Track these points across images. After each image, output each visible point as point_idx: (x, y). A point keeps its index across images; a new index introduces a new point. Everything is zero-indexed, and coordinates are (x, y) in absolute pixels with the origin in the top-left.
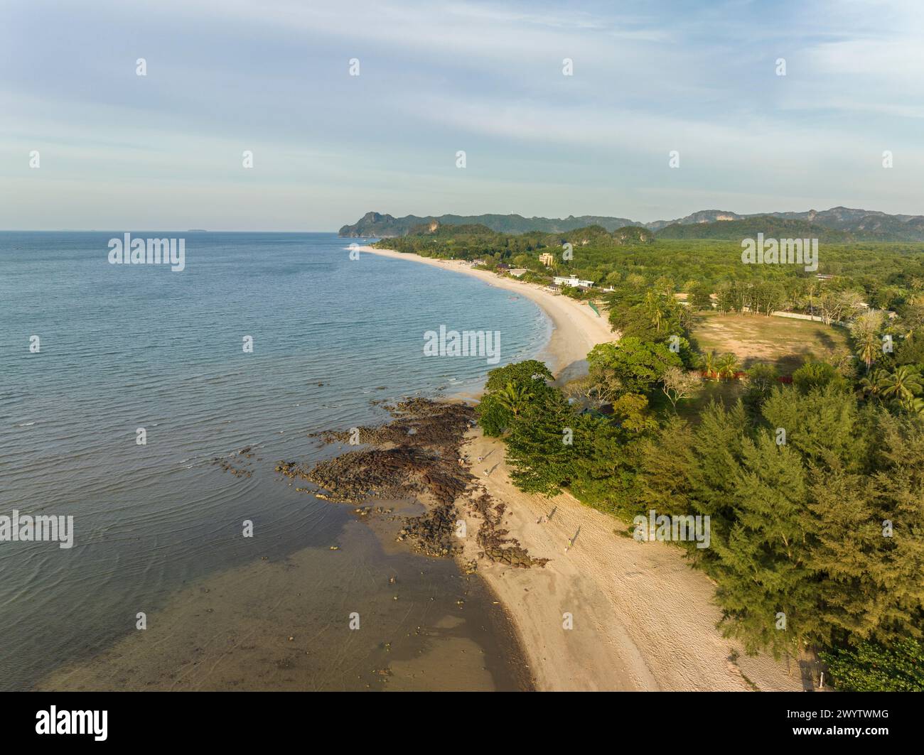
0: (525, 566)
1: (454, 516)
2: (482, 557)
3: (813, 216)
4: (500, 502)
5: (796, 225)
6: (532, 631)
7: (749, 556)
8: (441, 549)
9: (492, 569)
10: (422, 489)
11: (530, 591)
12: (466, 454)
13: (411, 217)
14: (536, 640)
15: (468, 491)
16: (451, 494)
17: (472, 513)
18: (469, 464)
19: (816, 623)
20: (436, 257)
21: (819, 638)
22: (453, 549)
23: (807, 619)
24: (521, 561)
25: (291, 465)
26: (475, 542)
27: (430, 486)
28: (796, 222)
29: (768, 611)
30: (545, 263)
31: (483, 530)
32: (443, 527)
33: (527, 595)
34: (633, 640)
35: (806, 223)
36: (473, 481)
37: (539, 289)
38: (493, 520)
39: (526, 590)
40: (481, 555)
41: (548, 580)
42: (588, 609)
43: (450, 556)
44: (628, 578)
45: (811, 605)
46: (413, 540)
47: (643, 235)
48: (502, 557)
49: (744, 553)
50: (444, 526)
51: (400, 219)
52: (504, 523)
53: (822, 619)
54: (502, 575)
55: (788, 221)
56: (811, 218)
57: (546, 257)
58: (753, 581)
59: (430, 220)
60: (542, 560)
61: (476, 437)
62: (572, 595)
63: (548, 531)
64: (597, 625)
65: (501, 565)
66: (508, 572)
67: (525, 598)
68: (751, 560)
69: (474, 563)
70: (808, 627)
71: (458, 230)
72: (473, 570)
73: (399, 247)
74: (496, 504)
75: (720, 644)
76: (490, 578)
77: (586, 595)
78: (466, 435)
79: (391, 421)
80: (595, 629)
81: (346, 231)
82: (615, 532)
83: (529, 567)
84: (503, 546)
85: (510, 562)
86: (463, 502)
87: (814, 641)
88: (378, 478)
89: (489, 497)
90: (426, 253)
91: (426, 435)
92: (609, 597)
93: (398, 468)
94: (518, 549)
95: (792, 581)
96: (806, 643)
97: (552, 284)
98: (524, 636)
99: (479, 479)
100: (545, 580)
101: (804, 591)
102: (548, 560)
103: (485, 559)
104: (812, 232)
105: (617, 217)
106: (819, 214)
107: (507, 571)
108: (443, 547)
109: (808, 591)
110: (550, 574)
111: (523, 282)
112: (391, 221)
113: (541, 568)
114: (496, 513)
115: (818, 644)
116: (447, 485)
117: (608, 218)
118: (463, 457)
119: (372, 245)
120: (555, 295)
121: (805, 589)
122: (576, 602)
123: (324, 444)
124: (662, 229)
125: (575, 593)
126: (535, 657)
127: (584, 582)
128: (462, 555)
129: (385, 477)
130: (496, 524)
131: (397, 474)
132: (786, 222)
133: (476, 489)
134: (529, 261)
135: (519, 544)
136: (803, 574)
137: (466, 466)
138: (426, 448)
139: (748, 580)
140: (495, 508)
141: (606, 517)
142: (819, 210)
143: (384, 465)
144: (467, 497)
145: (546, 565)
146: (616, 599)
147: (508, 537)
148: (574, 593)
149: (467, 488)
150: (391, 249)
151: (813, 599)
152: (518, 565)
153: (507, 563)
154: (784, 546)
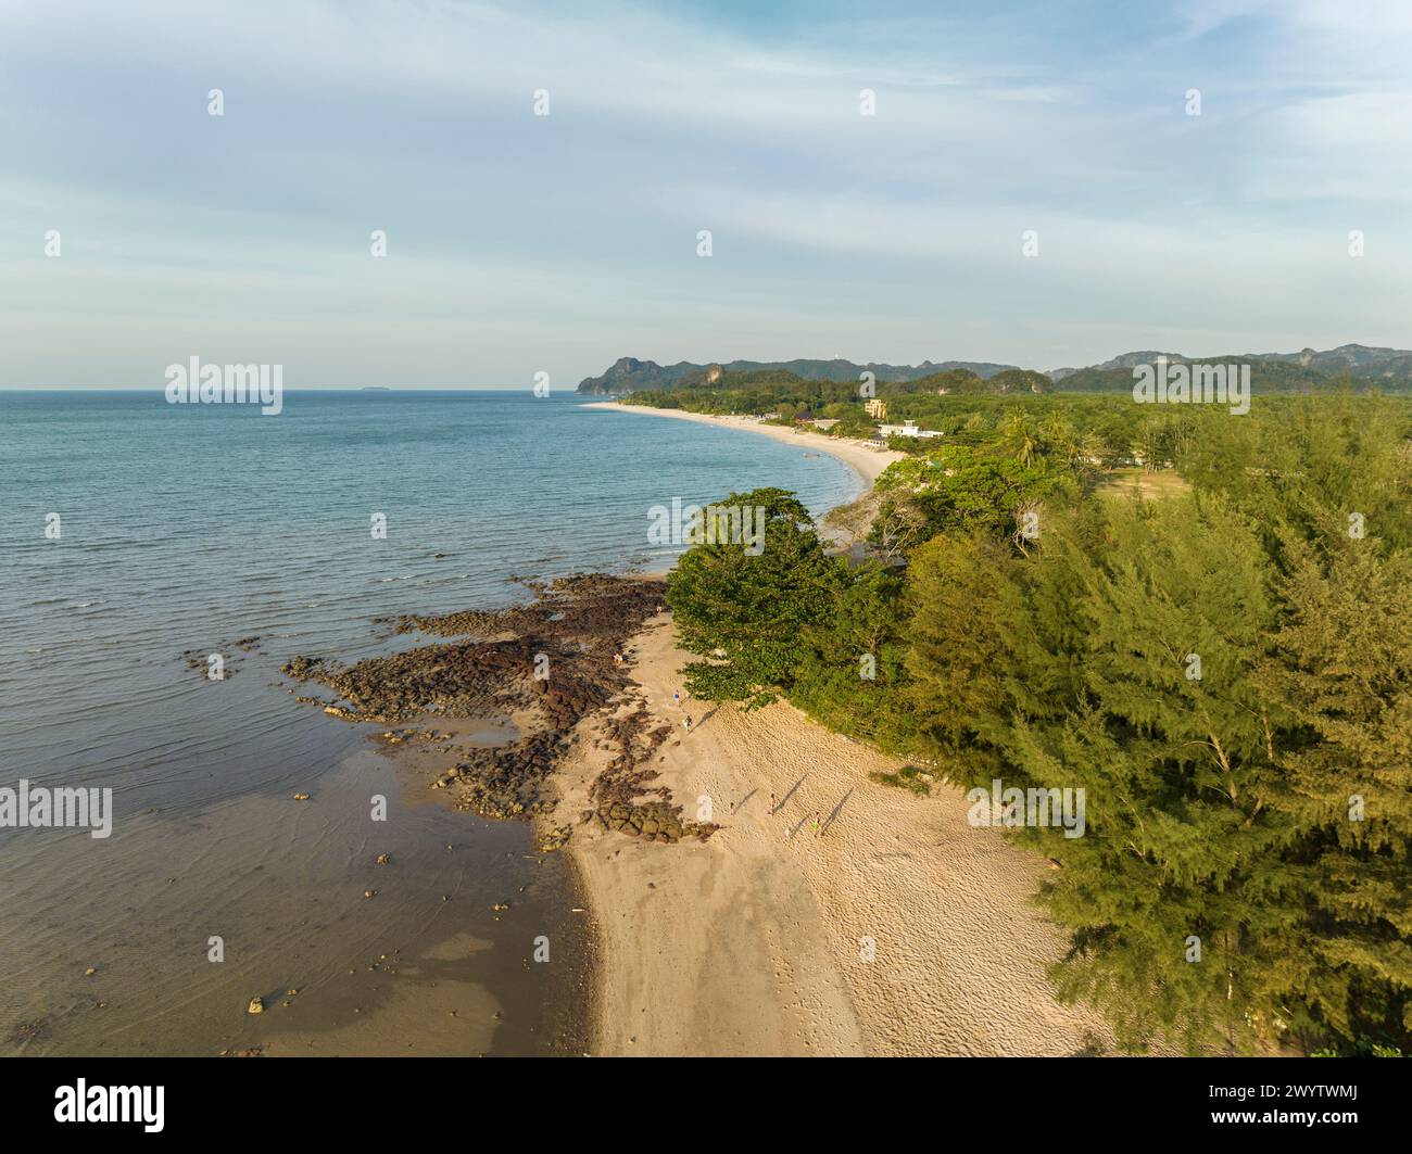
0: (668, 838)
1: (567, 747)
2: (588, 820)
3: (1308, 358)
4: (664, 724)
5: (1280, 369)
6: (629, 974)
7: (1121, 785)
8: (511, 804)
9: (599, 842)
10: (528, 702)
11: (659, 888)
12: (633, 648)
13: (685, 364)
14: (630, 993)
15: (611, 705)
16: (577, 709)
17: (603, 742)
18: (632, 663)
19: (1306, 968)
20: (709, 412)
21: (1315, 1012)
22: (536, 805)
23: (1278, 956)
24: (661, 828)
25: (310, 663)
26: (586, 793)
27: (545, 697)
28: (1281, 364)
29: (1169, 930)
30: (873, 415)
31: (612, 769)
32: (535, 765)
33: (649, 897)
34: (852, 1002)
35: (1297, 367)
36: (628, 689)
37: (855, 445)
38: (637, 754)
39: (652, 885)
40: (587, 817)
41: (706, 867)
42: (769, 926)
43: (526, 816)
44: (875, 865)
45: (1290, 919)
46: (466, 788)
47: (1036, 383)
48: (627, 820)
49: (1104, 775)
50: (539, 762)
51: (668, 368)
52: (657, 759)
53: (1320, 959)
54: (613, 855)
55: (1268, 364)
56: (1305, 361)
57: (875, 406)
58: (1133, 854)
59: (712, 367)
60: (704, 827)
61: (664, 625)
62: (744, 897)
63: (737, 773)
64: (779, 965)
65: (620, 836)
66: (628, 850)
67: (641, 904)
68: (1126, 797)
69: (567, 831)
70: (1280, 979)
71: (750, 379)
72: (558, 844)
73: (657, 401)
74: (654, 726)
75: (1060, 1020)
76: (587, 861)
77: (774, 897)
78: (649, 621)
79: (530, 602)
80: (770, 973)
81: (588, 386)
82: (873, 776)
83: (676, 841)
84: (637, 801)
85: (639, 831)
86: (594, 723)
87: (1303, 1019)
88: (454, 683)
89: (646, 714)
90: (694, 407)
91: (579, 622)
92: (822, 904)
93: (499, 668)
94: (665, 806)
95: (1238, 852)
96: (1281, 1024)
97: (876, 437)
98: (608, 984)
99: (640, 685)
100: (698, 865)
101: (1268, 882)
102: (718, 827)
103: (591, 823)
104: (1306, 380)
105: (998, 363)
106: (1317, 355)
107: (627, 848)
108: (518, 799)
109: (1281, 879)
110: (714, 857)
111: (833, 437)
112: (655, 371)
113: (698, 843)
114: (646, 741)
115: (1314, 1027)
116: (575, 694)
117: (985, 364)
118: (626, 652)
119: (620, 400)
120: (880, 451)
121: (1272, 874)
122: (748, 913)
123: (392, 634)
124: (1067, 379)
125: (753, 895)
126: (613, 1033)
127: (779, 873)
128: (550, 817)
129: (469, 683)
130: (641, 761)
131: (493, 678)
132: (1264, 365)
133: (627, 702)
134: (847, 411)
135: (671, 797)
136: (1268, 837)
137: (625, 666)
138: (565, 641)
139: (1119, 850)
140: (649, 735)
141: (858, 749)
142: (1319, 349)
143: (475, 664)
144: (606, 714)
145: (712, 837)
146: (836, 910)
147: (655, 784)
148: (749, 894)
149: (611, 700)
150: (646, 405)
151: (1294, 904)
152: (653, 836)
153: (634, 831)
154: (1218, 770)
